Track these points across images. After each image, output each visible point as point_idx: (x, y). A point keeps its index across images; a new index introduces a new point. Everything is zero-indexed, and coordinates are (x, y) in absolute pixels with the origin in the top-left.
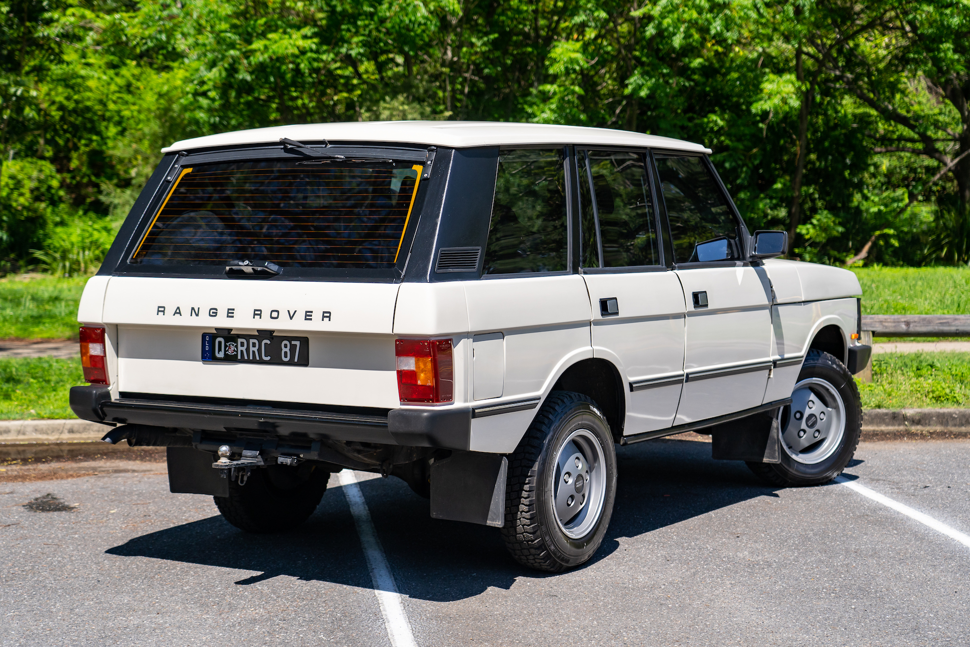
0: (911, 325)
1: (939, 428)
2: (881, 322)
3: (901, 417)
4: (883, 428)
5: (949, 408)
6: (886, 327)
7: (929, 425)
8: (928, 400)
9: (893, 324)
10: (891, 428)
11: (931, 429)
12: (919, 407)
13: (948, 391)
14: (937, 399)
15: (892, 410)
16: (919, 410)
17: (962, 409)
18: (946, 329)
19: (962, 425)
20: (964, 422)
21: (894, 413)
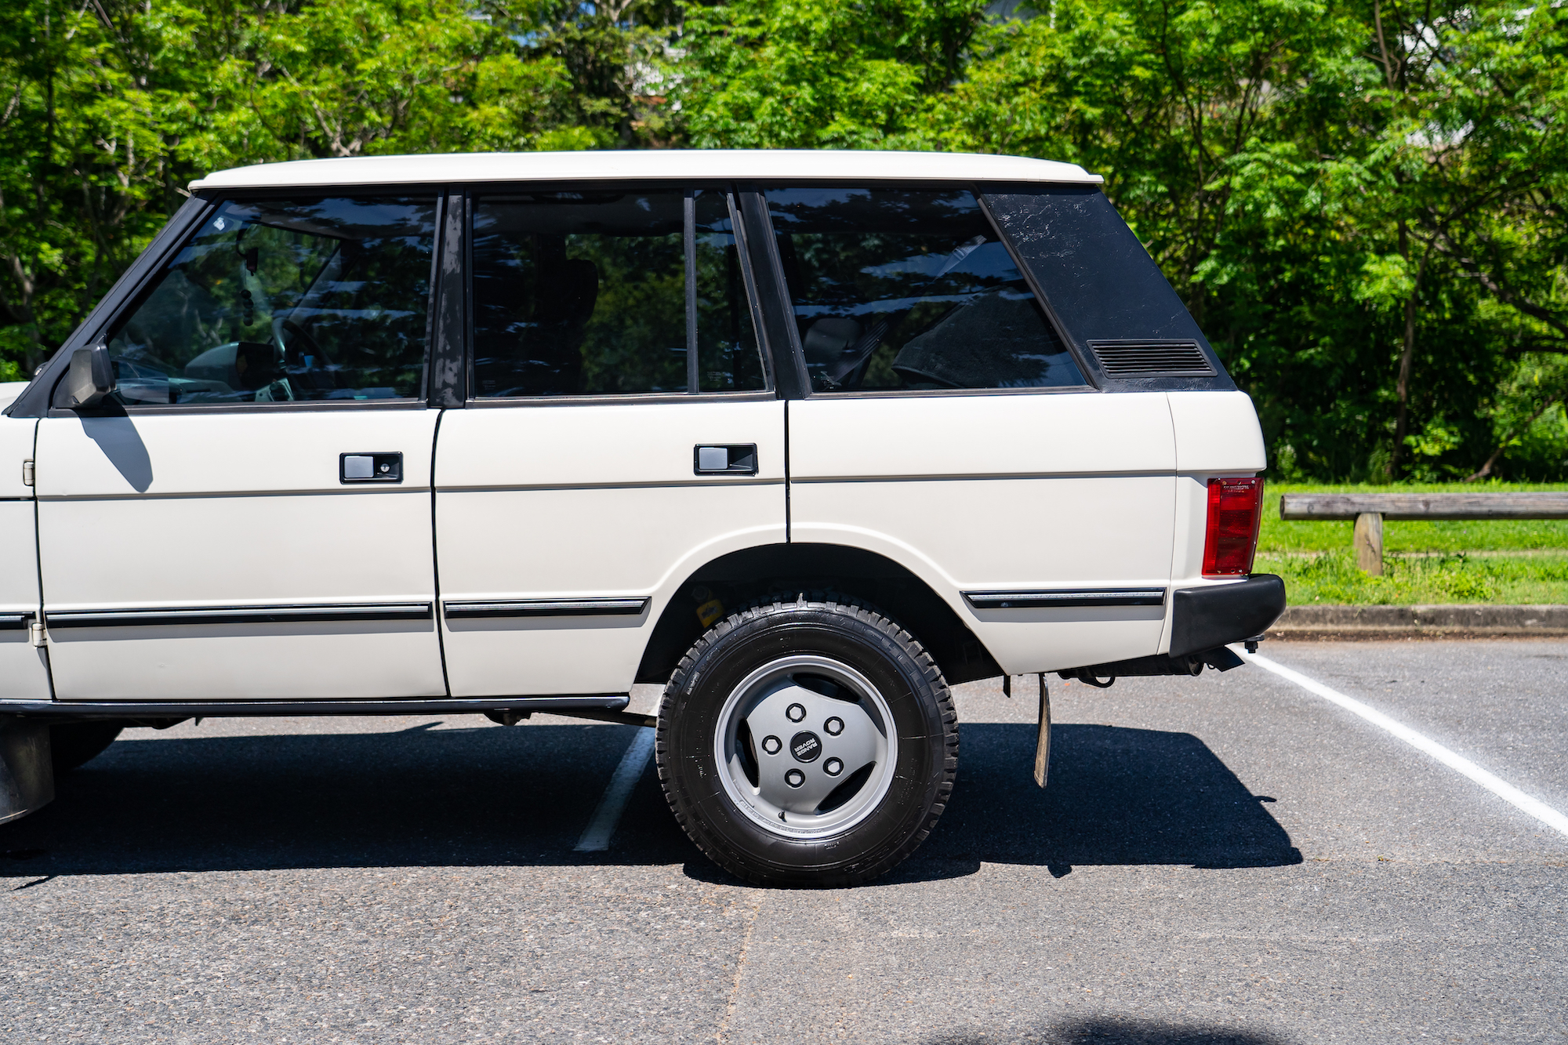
0: (1431, 506)
1: (1457, 629)
2: (1393, 502)
3: (1410, 614)
4: (1387, 628)
5: (1475, 604)
6: (1399, 508)
7: (1445, 624)
8: (1449, 595)
9: (1408, 505)
10: (1396, 628)
11: (1448, 629)
12: (1436, 603)
13: (1473, 584)
14: (1460, 594)
15: (1399, 606)
16: (1433, 606)
17: (1488, 605)
18: (1475, 509)
19: (1487, 624)
20: (1489, 620)
21: (1401, 610)
